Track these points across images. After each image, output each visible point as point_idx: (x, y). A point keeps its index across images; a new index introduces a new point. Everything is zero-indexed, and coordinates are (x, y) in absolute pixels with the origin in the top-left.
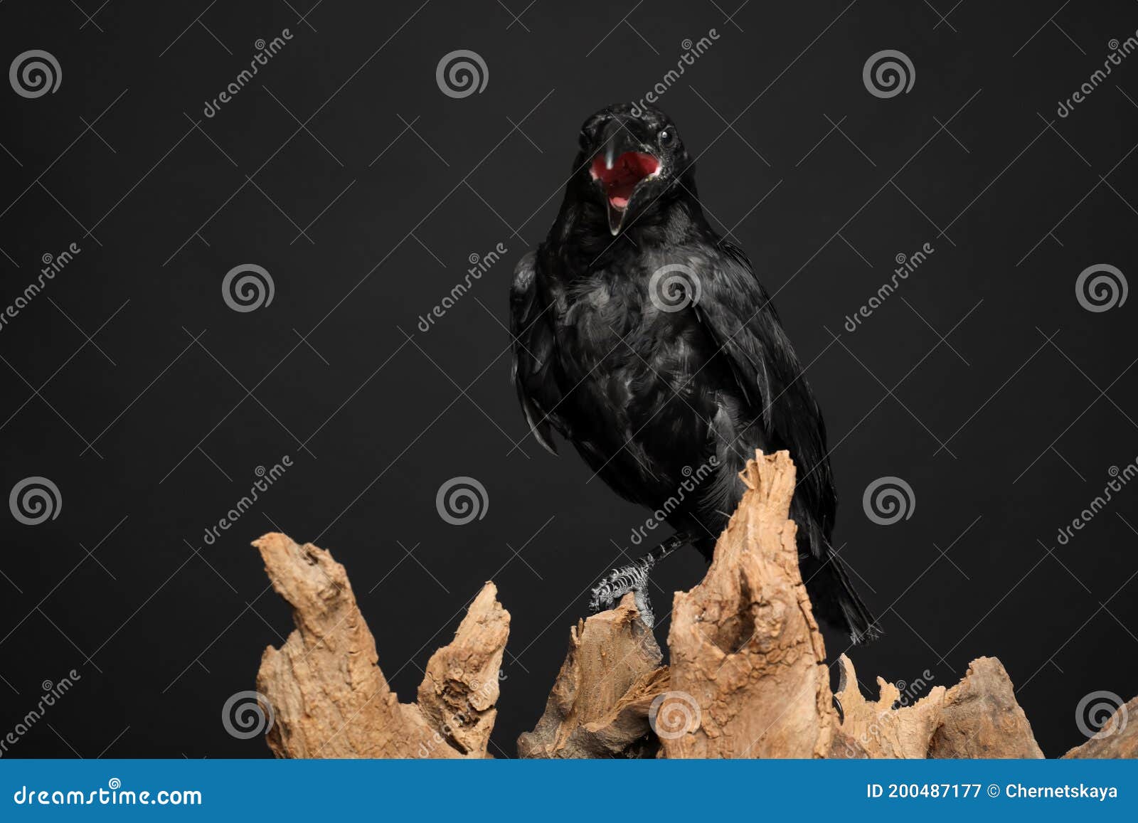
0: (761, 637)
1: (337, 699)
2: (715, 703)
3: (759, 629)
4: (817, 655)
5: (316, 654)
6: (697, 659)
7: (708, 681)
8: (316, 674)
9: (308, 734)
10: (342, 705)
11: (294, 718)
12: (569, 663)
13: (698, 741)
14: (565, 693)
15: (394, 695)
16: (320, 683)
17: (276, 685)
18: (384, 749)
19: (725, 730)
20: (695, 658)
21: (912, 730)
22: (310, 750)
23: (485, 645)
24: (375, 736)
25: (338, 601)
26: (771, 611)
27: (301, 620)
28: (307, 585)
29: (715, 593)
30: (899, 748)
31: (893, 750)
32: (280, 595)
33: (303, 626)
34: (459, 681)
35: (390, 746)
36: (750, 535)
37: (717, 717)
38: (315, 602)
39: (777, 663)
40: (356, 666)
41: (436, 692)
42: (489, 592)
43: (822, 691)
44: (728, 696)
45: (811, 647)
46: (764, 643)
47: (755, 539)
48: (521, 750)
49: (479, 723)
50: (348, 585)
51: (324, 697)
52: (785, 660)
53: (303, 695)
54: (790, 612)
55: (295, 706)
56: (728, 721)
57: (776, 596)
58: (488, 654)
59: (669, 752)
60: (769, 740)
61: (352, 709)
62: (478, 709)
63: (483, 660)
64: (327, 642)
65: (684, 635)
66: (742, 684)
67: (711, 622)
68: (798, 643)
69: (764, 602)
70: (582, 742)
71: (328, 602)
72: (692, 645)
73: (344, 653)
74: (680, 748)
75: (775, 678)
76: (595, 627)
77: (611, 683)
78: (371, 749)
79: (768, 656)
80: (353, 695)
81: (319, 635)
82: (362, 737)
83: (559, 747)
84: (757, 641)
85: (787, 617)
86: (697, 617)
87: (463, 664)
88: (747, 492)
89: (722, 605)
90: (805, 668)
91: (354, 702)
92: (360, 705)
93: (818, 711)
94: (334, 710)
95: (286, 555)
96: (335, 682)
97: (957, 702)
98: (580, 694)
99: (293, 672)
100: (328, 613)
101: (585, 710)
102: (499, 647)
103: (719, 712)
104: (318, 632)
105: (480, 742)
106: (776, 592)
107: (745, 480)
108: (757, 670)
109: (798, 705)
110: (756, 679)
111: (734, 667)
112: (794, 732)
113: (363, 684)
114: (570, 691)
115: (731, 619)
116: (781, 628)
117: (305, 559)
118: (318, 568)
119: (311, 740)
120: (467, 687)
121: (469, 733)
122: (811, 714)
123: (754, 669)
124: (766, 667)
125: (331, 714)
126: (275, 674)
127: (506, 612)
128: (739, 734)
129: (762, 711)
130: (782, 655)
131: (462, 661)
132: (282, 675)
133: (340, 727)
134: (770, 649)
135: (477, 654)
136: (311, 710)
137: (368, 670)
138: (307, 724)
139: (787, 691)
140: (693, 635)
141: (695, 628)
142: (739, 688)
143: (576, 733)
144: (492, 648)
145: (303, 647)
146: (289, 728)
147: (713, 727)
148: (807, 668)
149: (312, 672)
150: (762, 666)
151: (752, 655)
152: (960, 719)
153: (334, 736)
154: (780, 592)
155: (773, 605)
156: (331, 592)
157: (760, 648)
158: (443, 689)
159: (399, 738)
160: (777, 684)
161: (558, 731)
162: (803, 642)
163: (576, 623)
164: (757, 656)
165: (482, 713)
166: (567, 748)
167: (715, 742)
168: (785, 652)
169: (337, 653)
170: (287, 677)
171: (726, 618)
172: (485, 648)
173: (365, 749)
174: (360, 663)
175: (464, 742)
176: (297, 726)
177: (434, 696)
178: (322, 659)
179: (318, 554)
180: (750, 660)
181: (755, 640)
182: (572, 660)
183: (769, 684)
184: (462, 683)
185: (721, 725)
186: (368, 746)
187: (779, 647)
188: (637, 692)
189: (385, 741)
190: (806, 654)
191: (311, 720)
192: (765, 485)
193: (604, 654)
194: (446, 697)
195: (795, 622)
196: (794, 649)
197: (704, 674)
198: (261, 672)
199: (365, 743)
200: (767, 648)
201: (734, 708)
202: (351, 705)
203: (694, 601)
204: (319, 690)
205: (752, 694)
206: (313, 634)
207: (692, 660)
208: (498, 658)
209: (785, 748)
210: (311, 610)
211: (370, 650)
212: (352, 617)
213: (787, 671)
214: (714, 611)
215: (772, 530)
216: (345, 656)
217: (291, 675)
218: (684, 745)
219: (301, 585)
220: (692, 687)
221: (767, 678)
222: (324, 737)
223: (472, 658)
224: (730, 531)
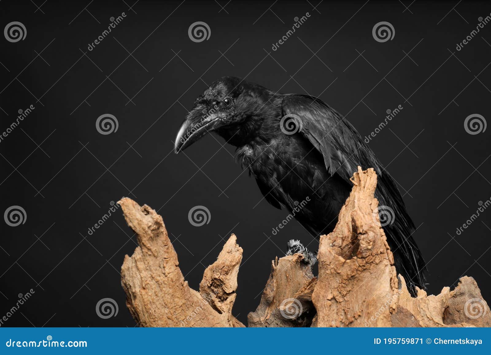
0: (363, 249)
1: (158, 280)
2: (341, 284)
3: (362, 245)
4: (390, 261)
5: (148, 258)
6: (332, 263)
7: (337, 274)
8: (148, 268)
9: (144, 297)
10: (160, 284)
11: (137, 289)
12: (271, 278)
13: (333, 304)
14: (270, 292)
15: (187, 282)
16: (150, 272)
17: (129, 273)
18: (181, 307)
19: (345, 298)
20: (330, 263)
21: (435, 305)
22: (145, 305)
23: (230, 262)
24: (177, 301)
25: (158, 232)
26: (368, 236)
27: (140, 241)
28: (143, 222)
29: (339, 234)
30: (429, 314)
31: (426, 315)
32: (130, 227)
33: (141, 244)
34: (218, 279)
35: (184, 307)
36: (356, 205)
37: (342, 292)
38: (147, 231)
39: (370, 263)
40: (167, 265)
41: (208, 285)
42: (233, 238)
43: (393, 278)
44: (347, 281)
45: (387, 256)
46: (364, 252)
47: (359, 207)
48: (249, 320)
49: (228, 299)
50: (164, 225)
51: (152, 279)
52: (375, 262)
53: (141, 278)
54: (377, 237)
55: (138, 284)
56: (347, 294)
57: (370, 229)
58: (232, 266)
59: (319, 310)
60: (367, 301)
61: (165, 286)
62: (227, 292)
63: (230, 269)
64: (154, 252)
65: (325, 252)
66: (353, 274)
67: (338, 247)
68: (381, 253)
69: (364, 232)
70: (277, 315)
71: (153, 232)
72: (329, 256)
73: (161, 259)
74: (324, 308)
75: (370, 271)
76: (283, 263)
77: (291, 289)
78: (175, 306)
79: (366, 259)
80: (166, 279)
81: (149, 248)
82: (170, 300)
83: (267, 318)
84: (361, 251)
85: (375, 239)
86: (331, 244)
87: (220, 271)
88: (354, 187)
89: (343, 239)
90: (384, 266)
91: (166, 282)
92: (169, 284)
93: (391, 287)
94: (156, 286)
95: (133, 208)
96: (157, 272)
97: (455, 296)
98: (276, 293)
99: (137, 267)
100: (154, 238)
101: (279, 302)
102: (237, 263)
103: (342, 289)
104: (148, 247)
105: (228, 308)
106: (370, 227)
107: (353, 181)
108: (361, 267)
109: (381, 284)
110: (360, 271)
111: (350, 266)
112: (379, 297)
113: (170, 274)
114: (272, 291)
115: (347, 245)
116: (372, 244)
117: (143, 212)
118: (149, 216)
119: (145, 300)
120: (222, 282)
121: (223, 304)
122: (388, 289)
123: (360, 266)
124: (365, 265)
125: (155, 288)
126: (129, 268)
127: (241, 248)
128: (353, 300)
129: (364, 287)
130: (373, 258)
131: (219, 269)
132: (132, 268)
133: (159, 295)
134: (367, 255)
135: (227, 266)
136: (145, 285)
137: (173, 268)
138: (143, 292)
139: (376, 277)
140: (330, 252)
141: (330, 249)
142: (352, 277)
143: (274, 311)
144: (234, 263)
145: (142, 254)
146: (135, 295)
147: (340, 297)
148: (386, 266)
149: (146, 267)
150: (363, 264)
151: (359, 259)
152: (456, 304)
153: (157, 299)
154: (371, 227)
155: (369, 233)
156: (155, 226)
157: (362, 255)
158: (211, 283)
159: (189, 303)
160: (371, 274)
161: (266, 311)
162: (383, 253)
163: (274, 259)
164: (361, 259)
165: (229, 294)
166: (271, 318)
167: (340, 304)
168: (374, 257)
169: (158, 259)
170: (134, 269)
171: (345, 245)
172: (231, 263)
173: (172, 306)
174: (170, 264)
175: (221, 308)
176: (139, 294)
177: (207, 287)
178: (151, 261)
179: (149, 209)
180: (357, 261)
181: (360, 251)
182: (272, 276)
183: (367, 274)
184: (220, 280)
185: (344, 296)
186: (173, 305)
187: (372, 254)
188: (303, 289)
189: (182, 304)
190: (385, 259)
191: (145, 290)
192: (362, 182)
193: (287, 276)
194: (212, 288)
195: (379, 242)
196: (379, 256)
197: (335, 271)
198: (122, 267)
199: (172, 303)
200: (366, 255)
201: (349, 287)
202: (165, 284)
203: (330, 238)
204: (150, 276)
205: (359, 279)
206: (146, 247)
207: (329, 264)
208: (237, 268)
209: (376, 305)
210: (145, 235)
211: (175, 258)
212: (165, 241)
213: (376, 267)
214: (339, 242)
215: (367, 202)
216: (162, 260)
217: (136, 268)
218: (326, 306)
219: (140, 222)
220: (329, 277)
221: (366, 271)
222: (152, 299)
223: (224, 268)
224: (346, 206)
